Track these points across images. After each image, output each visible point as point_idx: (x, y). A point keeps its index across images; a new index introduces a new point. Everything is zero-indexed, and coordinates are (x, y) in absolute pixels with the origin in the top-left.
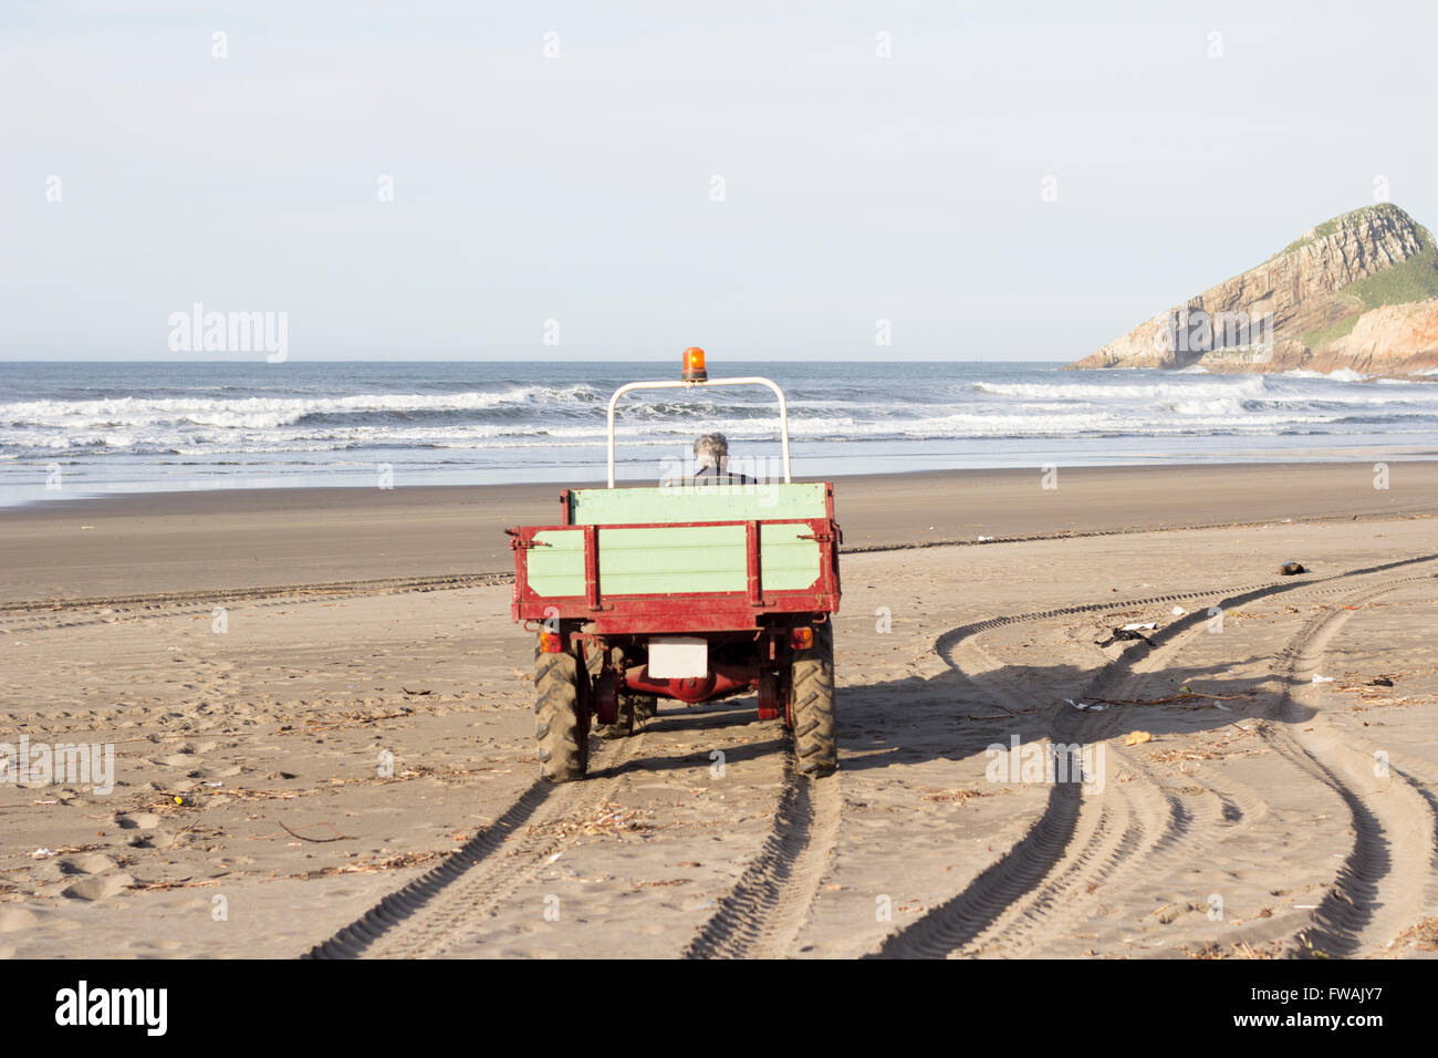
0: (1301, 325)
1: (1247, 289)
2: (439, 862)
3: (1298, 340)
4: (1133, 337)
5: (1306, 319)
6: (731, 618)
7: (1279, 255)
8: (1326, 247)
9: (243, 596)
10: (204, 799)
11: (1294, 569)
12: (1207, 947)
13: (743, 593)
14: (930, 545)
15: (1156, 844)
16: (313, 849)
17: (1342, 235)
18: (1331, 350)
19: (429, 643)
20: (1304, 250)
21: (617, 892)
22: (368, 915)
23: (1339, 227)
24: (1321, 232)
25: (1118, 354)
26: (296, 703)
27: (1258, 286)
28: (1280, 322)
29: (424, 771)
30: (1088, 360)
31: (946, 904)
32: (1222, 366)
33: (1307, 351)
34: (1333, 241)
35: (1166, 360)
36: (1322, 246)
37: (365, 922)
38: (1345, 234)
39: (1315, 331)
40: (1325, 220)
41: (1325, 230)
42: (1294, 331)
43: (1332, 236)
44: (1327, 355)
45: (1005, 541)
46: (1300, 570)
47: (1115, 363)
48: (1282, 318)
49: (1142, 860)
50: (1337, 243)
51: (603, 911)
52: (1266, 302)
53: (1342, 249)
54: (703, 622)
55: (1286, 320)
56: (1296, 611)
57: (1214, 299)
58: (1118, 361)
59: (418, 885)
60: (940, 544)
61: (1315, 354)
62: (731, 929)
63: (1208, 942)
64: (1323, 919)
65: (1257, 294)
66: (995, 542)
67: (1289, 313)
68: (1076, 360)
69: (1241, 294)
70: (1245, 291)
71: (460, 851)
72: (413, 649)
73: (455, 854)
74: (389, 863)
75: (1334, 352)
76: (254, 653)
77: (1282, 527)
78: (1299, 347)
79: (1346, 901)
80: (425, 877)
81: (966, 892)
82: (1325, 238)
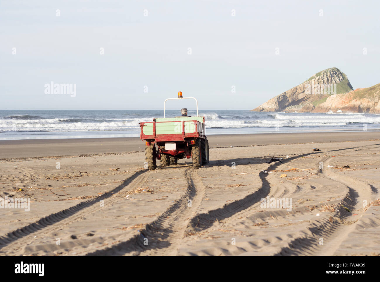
0: (312, 100)
1: (298, 90)
2: (96, 197)
3: (311, 104)
4: (267, 103)
5: (313, 98)
6: (179, 139)
7: (306, 81)
8: (319, 79)
9: (33, 158)
10: (27, 189)
11: (317, 150)
12: (314, 206)
13: (181, 134)
14: (218, 148)
15: (294, 192)
16: (59, 197)
17: (323, 76)
18: (320, 106)
19: (85, 165)
20: (313, 80)
21: (146, 201)
22: (77, 205)
23: (322, 74)
24: (318, 75)
25: (264, 107)
26: (50, 175)
27: (300, 90)
28: (307, 99)
29: (88, 185)
30: (256, 109)
31: (239, 200)
32: (291, 111)
33: (314, 106)
34: (321, 77)
35: (276, 109)
36: (318, 79)
37: (76, 207)
38: (324, 76)
39: (316, 101)
40: (318, 72)
41: (318, 74)
42: (310, 101)
43: (320, 76)
44: (319, 107)
45: (238, 147)
46: (318, 150)
47: (263, 110)
48: (307, 98)
49: (291, 194)
50: (322, 78)
51: (143, 204)
52: (303, 94)
53: (323, 79)
54: (174, 139)
55: (308, 98)
56: (319, 157)
57: (289, 93)
58: (264, 110)
59: (90, 201)
60: (220, 147)
61: (316, 107)
62: (179, 207)
63: (314, 205)
64: (344, 202)
65: (301, 92)
66: (235, 147)
67: (309, 97)
68: (252, 109)
69: (296, 92)
70: (297, 91)
71: (101, 196)
72: (81, 166)
73: (99, 196)
74: (81, 198)
75: (321, 107)
76: (37, 167)
77: (312, 144)
78: (312, 105)
79: (350, 199)
80: (92, 200)
81: (244, 199)
82: (318, 77)
